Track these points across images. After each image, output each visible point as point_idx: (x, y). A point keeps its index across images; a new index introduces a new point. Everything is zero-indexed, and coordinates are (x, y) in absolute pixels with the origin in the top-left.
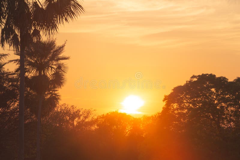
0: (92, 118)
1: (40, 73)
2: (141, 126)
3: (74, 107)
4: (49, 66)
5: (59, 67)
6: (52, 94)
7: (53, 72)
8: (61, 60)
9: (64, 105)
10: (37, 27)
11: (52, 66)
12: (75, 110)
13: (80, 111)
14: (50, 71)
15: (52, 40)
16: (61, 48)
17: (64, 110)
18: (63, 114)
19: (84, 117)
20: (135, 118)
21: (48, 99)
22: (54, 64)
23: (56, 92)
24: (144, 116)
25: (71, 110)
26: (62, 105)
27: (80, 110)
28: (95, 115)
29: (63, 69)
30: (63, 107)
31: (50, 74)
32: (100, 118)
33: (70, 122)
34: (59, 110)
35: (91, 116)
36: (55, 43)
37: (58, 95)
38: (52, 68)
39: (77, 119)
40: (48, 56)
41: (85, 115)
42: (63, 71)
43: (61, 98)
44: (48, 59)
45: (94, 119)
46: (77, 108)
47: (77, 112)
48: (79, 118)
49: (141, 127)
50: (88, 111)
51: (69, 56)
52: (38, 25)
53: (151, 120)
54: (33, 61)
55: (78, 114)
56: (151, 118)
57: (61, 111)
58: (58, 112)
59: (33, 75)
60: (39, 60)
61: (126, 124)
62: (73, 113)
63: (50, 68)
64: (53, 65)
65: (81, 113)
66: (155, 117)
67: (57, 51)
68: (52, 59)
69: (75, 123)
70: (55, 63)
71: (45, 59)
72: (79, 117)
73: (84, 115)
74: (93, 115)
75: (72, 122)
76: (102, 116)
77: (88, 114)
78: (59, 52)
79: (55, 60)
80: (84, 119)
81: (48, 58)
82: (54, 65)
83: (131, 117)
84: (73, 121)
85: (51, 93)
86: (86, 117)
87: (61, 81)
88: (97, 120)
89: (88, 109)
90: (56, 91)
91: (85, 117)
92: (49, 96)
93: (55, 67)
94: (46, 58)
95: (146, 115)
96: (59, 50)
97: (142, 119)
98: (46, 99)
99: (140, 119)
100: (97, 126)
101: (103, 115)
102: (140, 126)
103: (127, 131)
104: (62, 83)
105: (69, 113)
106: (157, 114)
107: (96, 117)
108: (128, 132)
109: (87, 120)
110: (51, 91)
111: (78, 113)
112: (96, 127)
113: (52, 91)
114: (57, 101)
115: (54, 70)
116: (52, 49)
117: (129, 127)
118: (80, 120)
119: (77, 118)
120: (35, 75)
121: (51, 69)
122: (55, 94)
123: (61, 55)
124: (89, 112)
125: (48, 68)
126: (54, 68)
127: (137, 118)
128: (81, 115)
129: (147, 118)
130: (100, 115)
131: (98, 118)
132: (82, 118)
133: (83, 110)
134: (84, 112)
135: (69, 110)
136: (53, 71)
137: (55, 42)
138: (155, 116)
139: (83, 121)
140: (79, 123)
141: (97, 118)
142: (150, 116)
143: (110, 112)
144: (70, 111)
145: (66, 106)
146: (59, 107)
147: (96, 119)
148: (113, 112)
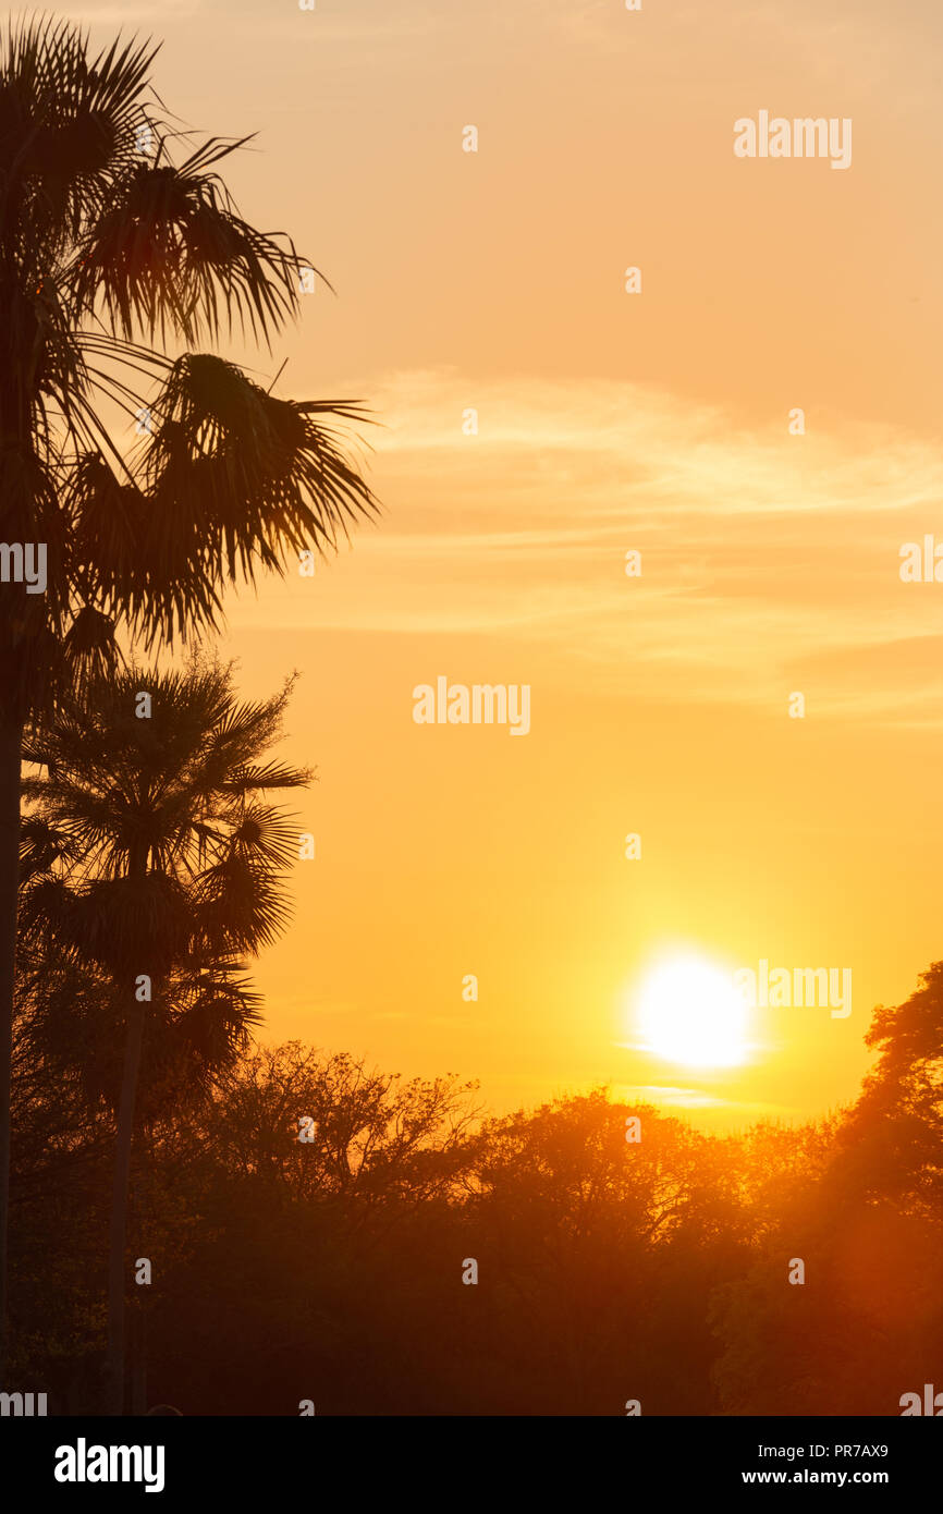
0: (454, 1131)
1: (137, 863)
2: (743, 1188)
3: (351, 1066)
4: (188, 825)
5: (250, 830)
6: (212, 988)
7: (214, 860)
8: (259, 792)
9: (293, 1049)
10: (99, 596)
11: (207, 823)
12: (356, 1083)
13: (382, 1091)
14: (192, 855)
15: (211, 669)
16: (262, 721)
17: (289, 1080)
18: (286, 1105)
19: (406, 1123)
20: (707, 1135)
21: (187, 1015)
22: (219, 810)
23: (234, 977)
24: (760, 1127)
25: (329, 1083)
26: (281, 1052)
27: (385, 1083)
28: (472, 1117)
29: (268, 839)
30: (284, 1061)
31: (197, 873)
32: (499, 1135)
33: (325, 1150)
34: (261, 1081)
35: (445, 1117)
36: (225, 691)
37: (244, 996)
38: (205, 832)
39: (363, 1135)
40: (185, 763)
41: (415, 1116)
42: (271, 854)
43: (260, 1013)
44: (183, 784)
45: (463, 1136)
46: (368, 1072)
47: (364, 1094)
48: (380, 1130)
49: (744, 1192)
50: (432, 1087)
51: (310, 767)
52: (106, 583)
53: (801, 1154)
54: (94, 791)
55: (374, 1106)
56: (799, 1141)
57: (270, 1087)
58: (257, 1091)
59: (93, 875)
60: (136, 787)
61: (654, 1173)
62: (345, 1099)
63: (195, 835)
64: (210, 815)
65: (389, 1101)
66: (827, 1134)
67: (237, 733)
68: (210, 780)
69: (355, 1160)
70: (224, 804)
71: (167, 782)
72: (378, 1122)
73: (408, 1110)
74: (458, 1116)
75: (335, 1156)
76: (510, 1123)
77: (431, 1106)
78: (252, 744)
79: (225, 789)
80: (406, 1138)
81: (186, 778)
82: (221, 817)
83: (682, 1129)
84: (342, 1144)
85: (203, 981)
86: (417, 1128)
87: (261, 913)
88: (480, 1145)
89: (429, 1077)
90: (236, 967)
91: (415, 1122)
92: (192, 997)
93: (225, 829)
94: (173, 774)
95: (773, 1124)
96: (250, 727)
97: (747, 1146)
98: (176, 1013)
99: (735, 1143)
100: (483, 1180)
101: (519, 1116)
102: (736, 1187)
103: (659, 1211)
104: (260, 923)
105: (321, 1098)
106: (839, 1119)
107: (474, 1129)
108: (665, 1223)
109: (424, 1143)
110: (204, 971)
111: (372, 1100)
112: (474, 1183)
113: (211, 968)
114: (240, 1027)
115: (216, 845)
116: (209, 726)
117: (673, 1190)
118: (385, 1142)
119: (365, 1129)
120: (108, 873)
121: (202, 843)
122: (231, 989)
123: (260, 762)
124: (439, 1096)
125: (182, 834)
126: (216, 835)
127: (721, 1135)
128: (390, 1114)
129: (777, 1140)
130: (500, 1117)
131: (485, 1135)
132: (393, 1129)
133: (404, 1081)
134: (410, 1096)
135: (321, 1083)
136: (215, 852)
137: (230, 685)
138: (826, 1127)
139: (401, 1147)
140: (377, 1157)
141: (484, 1130)
142: (795, 1128)
143: (560, 1098)
144: (325, 1087)
145: (304, 1055)
146: (263, 1060)
147: (479, 1140)
148: (580, 1100)
